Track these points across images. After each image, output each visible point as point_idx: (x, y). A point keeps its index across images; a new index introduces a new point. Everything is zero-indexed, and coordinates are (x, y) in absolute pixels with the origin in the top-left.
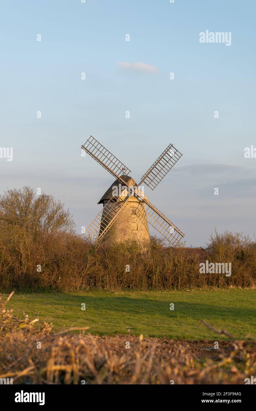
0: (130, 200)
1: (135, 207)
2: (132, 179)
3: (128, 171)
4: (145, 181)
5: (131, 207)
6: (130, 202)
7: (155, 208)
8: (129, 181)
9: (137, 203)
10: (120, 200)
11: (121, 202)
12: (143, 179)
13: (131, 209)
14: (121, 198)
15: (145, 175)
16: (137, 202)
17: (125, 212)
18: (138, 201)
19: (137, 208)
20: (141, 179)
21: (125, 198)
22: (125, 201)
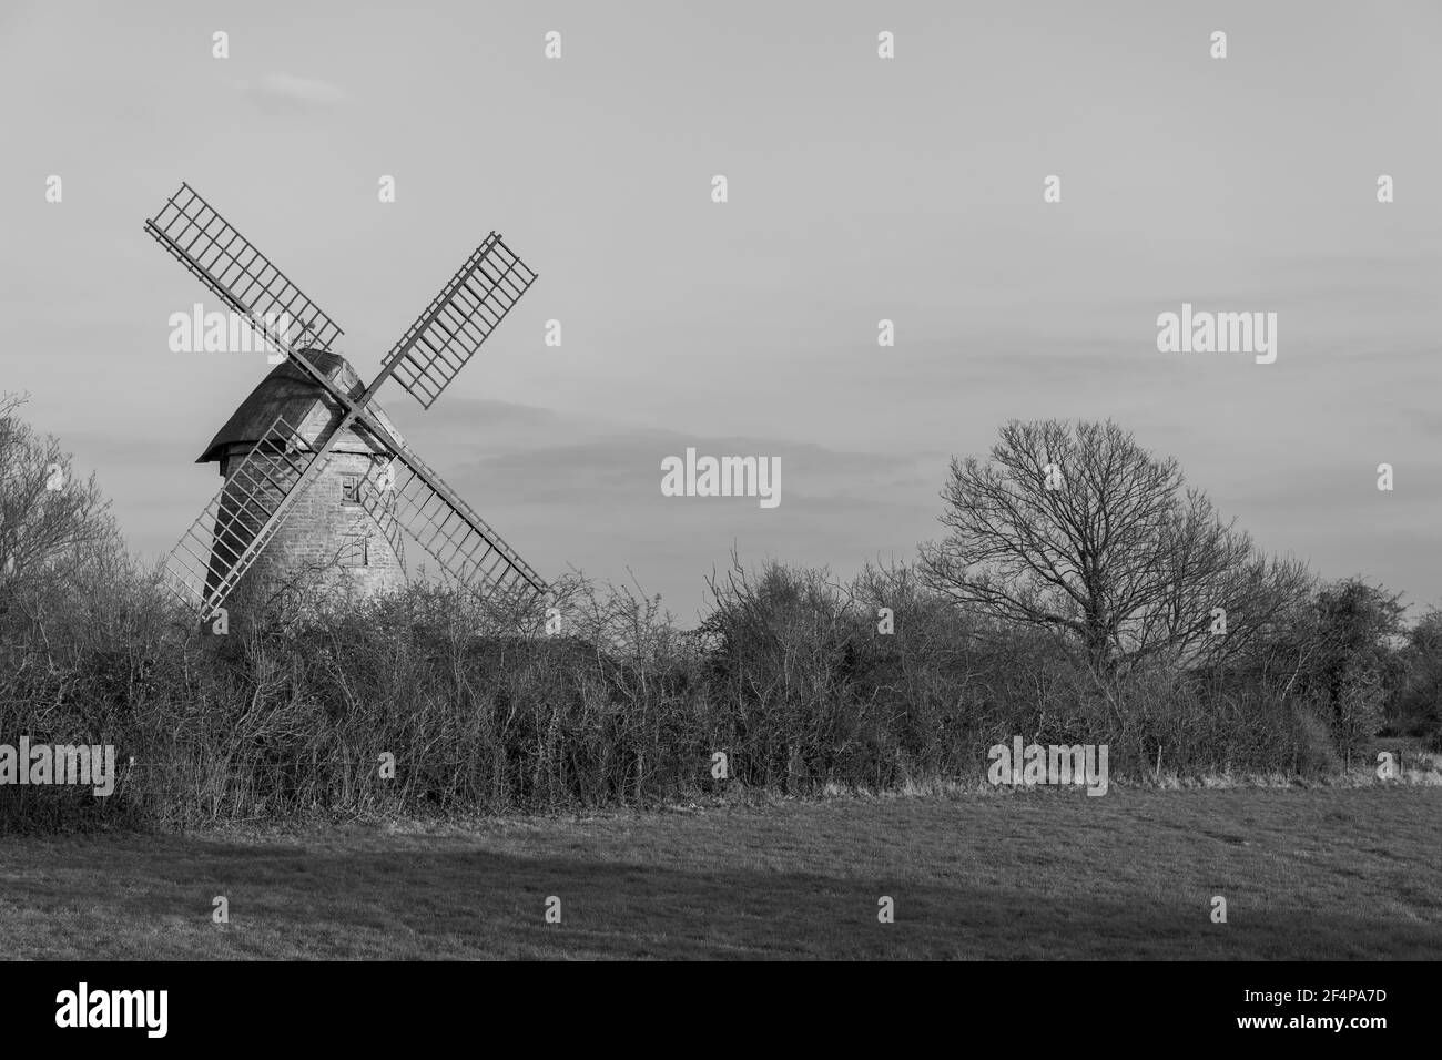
0: (338, 445)
1: (357, 475)
2: (344, 364)
3: (331, 330)
4: (398, 370)
5: (343, 474)
6: (339, 452)
7: (434, 478)
8: (334, 371)
9: (365, 458)
10: (301, 444)
11: (303, 452)
12: (387, 362)
13: (341, 480)
14: (305, 437)
15: (399, 349)
16: (366, 455)
17: (316, 493)
18: (370, 451)
19: (366, 478)
20: (383, 362)
21: (320, 437)
22: (320, 449)
